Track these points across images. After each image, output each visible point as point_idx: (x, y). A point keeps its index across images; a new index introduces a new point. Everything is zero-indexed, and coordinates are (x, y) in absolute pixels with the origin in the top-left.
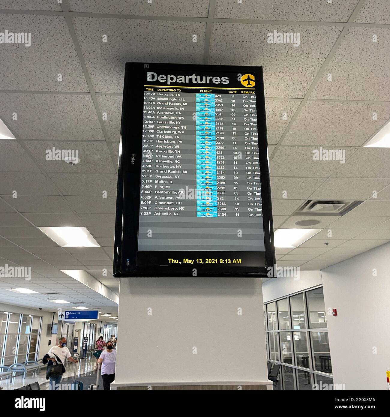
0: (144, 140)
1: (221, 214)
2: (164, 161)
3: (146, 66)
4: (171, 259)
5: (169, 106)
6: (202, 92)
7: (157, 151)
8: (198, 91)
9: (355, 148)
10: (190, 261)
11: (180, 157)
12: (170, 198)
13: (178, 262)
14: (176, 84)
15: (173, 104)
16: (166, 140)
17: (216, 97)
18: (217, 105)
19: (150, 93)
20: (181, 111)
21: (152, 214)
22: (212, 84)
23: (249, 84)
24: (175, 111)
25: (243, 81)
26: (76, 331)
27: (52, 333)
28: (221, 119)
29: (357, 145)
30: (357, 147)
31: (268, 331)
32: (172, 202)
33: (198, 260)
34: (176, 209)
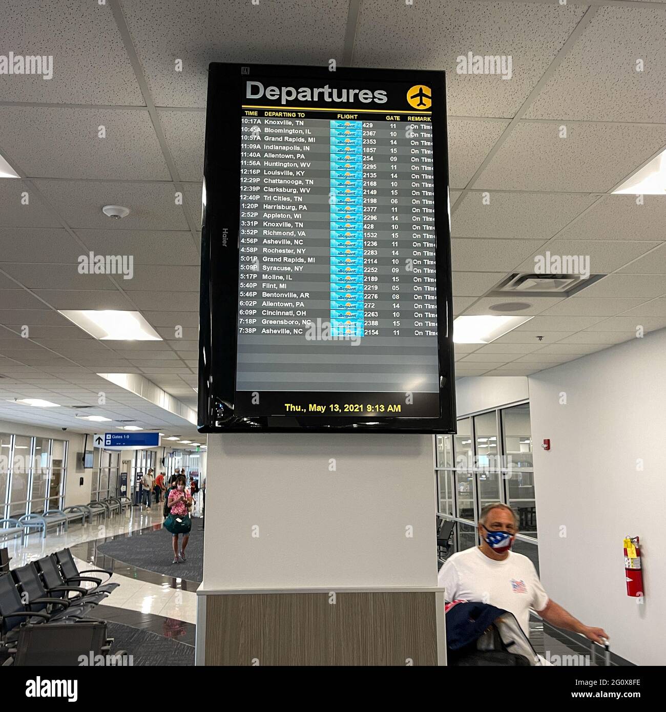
0: (243, 205)
1: (370, 331)
2: (276, 242)
3: (245, 71)
4: (289, 405)
5: (284, 143)
6: (340, 119)
7: (265, 224)
8: (333, 116)
9: (597, 194)
10: (320, 408)
11: (303, 234)
12: (286, 305)
13: (301, 410)
14: (296, 102)
15: (291, 140)
16: (280, 203)
17: (365, 126)
18: (367, 141)
19: (252, 120)
20: (305, 153)
21: (259, 332)
22: (357, 104)
23: (421, 103)
24: (295, 153)
25: (412, 97)
26: (123, 463)
27: (85, 466)
28: (372, 167)
29: (600, 190)
30: (599, 194)
31: (437, 469)
32: (290, 312)
33: (332, 406)
34: (297, 323)
